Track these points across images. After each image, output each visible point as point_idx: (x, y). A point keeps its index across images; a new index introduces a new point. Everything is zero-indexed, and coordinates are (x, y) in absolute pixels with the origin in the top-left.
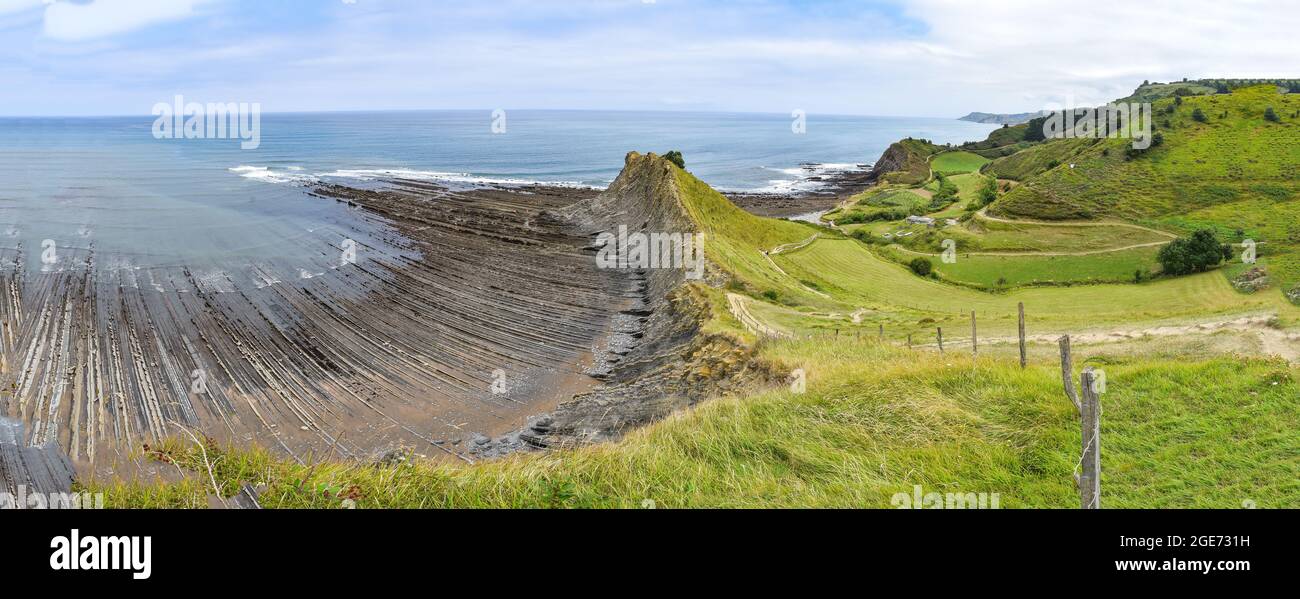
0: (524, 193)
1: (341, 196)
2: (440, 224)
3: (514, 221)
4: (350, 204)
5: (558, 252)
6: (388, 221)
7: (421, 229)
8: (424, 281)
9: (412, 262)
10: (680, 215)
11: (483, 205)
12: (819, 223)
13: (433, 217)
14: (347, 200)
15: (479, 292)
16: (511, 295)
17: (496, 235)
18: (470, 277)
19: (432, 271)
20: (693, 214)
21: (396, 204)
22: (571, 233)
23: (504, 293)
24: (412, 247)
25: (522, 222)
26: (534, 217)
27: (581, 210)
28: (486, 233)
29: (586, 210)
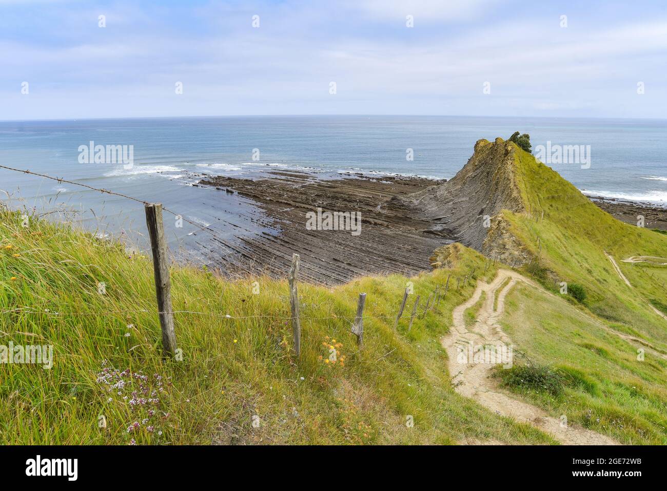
0: (384, 182)
1: (221, 185)
2: (303, 205)
3: (368, 204)
4: (228, 191)
5: (400, 233)
6: (259, 204)
7: (286, 210)
8: (278, 253)
9: (270, 238)
10: (512, 195)
11: (344, 190)
13: (298, 200)
14: (225, 188)
15: (322, 263)
16: (348, 267)
18: (318, 250)
19: (287, 245)
21: (269, 190)
22: (416, 217)
23: (343, 265)
24: (273, 225)
25: (375, 206)
26: (387, 202)
27: (428, 196)
29: (432, 196)
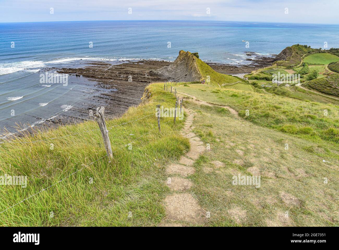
0: (141, 64)
3: (142, 75)
9: (116, 92)
10: (197, 73)
12: (242, 78)
17: (138, 80)
20: (201, 73)
22: (161, 78)
24: (112, 88)
25: (145, 75)
26: (148, 73)
27: (164, 70)
28: (134, 80)
29: (166, 70)
